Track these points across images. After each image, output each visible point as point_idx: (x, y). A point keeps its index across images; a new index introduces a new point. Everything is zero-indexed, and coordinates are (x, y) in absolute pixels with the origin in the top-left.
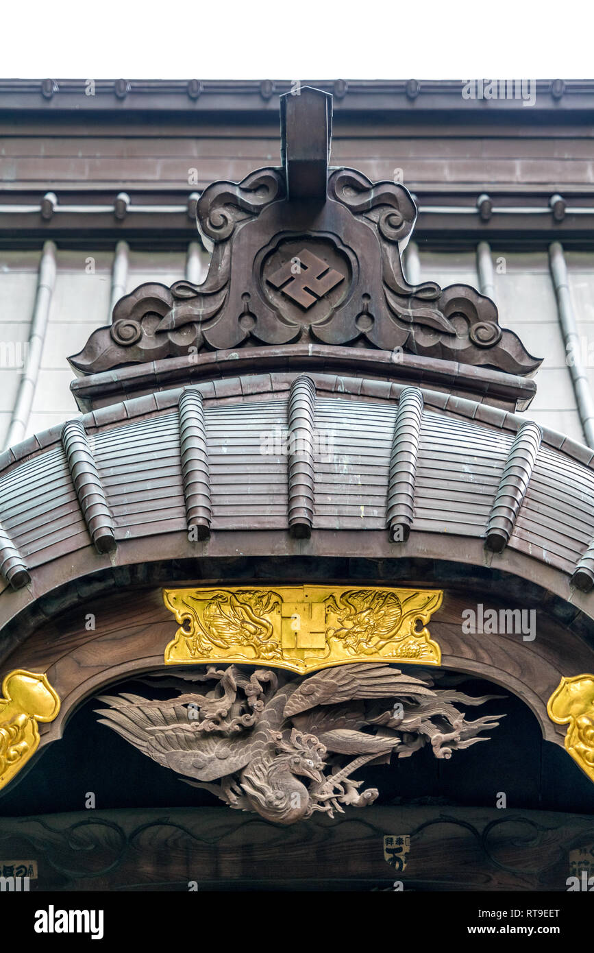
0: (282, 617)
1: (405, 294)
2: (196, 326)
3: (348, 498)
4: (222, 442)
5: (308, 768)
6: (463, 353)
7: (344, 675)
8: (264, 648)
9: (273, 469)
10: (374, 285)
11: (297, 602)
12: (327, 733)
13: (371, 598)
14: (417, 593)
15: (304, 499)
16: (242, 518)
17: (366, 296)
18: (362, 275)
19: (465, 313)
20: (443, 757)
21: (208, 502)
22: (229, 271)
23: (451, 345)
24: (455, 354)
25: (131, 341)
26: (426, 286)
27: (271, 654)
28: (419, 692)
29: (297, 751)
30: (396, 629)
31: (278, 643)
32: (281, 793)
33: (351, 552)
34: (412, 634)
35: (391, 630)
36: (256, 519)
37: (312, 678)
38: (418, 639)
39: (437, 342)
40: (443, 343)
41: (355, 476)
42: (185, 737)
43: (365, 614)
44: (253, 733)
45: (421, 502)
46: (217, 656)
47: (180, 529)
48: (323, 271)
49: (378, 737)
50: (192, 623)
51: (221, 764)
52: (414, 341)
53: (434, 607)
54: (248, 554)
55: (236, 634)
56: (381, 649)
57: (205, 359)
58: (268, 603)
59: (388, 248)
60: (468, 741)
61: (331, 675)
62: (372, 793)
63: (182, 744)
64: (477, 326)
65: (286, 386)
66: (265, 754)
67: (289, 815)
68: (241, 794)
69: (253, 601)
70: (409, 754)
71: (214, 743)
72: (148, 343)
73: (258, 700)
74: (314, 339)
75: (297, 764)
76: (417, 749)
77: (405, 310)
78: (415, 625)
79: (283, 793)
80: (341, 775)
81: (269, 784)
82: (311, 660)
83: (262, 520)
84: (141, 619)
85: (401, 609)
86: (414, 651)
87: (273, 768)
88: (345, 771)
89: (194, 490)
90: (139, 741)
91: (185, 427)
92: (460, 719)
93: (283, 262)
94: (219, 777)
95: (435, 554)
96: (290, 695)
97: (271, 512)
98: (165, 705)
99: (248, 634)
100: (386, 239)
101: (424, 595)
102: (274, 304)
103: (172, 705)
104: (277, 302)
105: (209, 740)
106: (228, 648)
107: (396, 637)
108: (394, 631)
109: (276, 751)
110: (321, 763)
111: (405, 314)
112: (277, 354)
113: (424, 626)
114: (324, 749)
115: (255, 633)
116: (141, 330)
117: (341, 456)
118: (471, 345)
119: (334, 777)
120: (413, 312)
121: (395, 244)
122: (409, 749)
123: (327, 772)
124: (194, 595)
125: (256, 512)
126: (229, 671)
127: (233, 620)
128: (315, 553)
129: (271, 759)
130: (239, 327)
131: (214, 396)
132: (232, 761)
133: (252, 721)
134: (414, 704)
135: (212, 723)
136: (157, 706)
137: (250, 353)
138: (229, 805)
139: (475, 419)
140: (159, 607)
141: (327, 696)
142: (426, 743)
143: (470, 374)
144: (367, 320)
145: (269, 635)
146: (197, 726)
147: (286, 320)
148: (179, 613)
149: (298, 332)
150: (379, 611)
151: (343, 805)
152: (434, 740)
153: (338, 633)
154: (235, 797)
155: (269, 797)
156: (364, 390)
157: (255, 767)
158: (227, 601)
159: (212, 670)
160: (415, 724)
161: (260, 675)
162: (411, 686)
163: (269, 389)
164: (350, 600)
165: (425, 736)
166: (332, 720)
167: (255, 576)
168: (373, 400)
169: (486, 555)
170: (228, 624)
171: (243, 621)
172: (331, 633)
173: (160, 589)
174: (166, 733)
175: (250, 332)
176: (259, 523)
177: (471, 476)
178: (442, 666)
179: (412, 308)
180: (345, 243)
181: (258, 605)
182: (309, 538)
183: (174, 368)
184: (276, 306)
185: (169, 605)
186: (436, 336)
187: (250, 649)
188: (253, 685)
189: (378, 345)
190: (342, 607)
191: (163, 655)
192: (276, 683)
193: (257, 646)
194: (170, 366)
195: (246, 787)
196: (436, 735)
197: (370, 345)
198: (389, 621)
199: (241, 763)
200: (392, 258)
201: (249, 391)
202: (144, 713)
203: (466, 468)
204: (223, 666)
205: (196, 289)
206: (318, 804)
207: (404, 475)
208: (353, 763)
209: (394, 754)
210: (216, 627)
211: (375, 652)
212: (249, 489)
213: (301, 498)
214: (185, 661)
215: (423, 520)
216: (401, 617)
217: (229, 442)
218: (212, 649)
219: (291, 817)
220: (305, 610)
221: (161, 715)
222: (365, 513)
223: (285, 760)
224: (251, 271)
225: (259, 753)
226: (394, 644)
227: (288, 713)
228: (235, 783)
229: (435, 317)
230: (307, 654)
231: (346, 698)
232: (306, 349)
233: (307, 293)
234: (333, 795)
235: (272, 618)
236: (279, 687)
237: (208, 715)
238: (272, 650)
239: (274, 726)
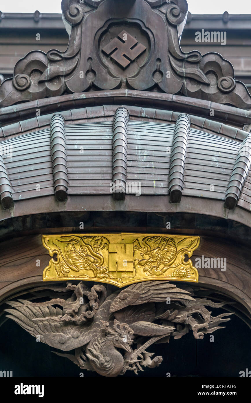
0: (109, 253)
1: (181, 58)
2: (61, 78)
3: (147, 176)
4: (75, 142)
5: (123, 343)
6: (213, 96)
7: (144, 287)
8: (99, 271)
9: (103, 158)
10: (163, 54)
11: (118, 243)
12: (134, 323)
13: (159, 241)
14: (185, 238)
15: (121, 175)
16: (86, 187)
17: (159, 60)
18: (156, 46)
19: (215, 71)
20: (199, 338)
21: (66, 176)
22: (80, 44)
23: (207, 91)
24: (209, 96)
25: (25, 87)
26: (193, 54)
27: (102, 275)
28: (186, 298)
29: (117, 333)
30: (174, 260)
31: (107, 268)
32: (108, 358)
33: (148, 209)
34: (182, 263)
35: (171, 261)
36: (93, 188)
37: (126, 289)
38: (186, 266)
39: (199, 89)
40: (202, 90)
41: (151, 163)
42: (55, 325)
43: (156, 251)
44: (93, 323)
45: (188, 179)
46: (72, 276)
47: (50, 194)
48: (133, 45)
49: (162, 326)
50: (58, 255)
51: (75, 341)
52: (186, 89)
53: (195, 247)
54: (89, 210)
55: (83, 262)
56: (164, 272)
57: (66, 98)
58: (101, 244)
59: (171, 30)
60: (213, 328)
61: (137, 288)
62: (159, 359)
63: (53, 329)
64: (222, 79)
65: (112, 113)
66: (100, 336)
67: (112, 372)
68: (86, 360)
69: (93, 243)
70: (180, 337)
71: (71, 329)
72: (34, 89)
73: (95, 302)
74: (129, 87)
75: (117, 341)
76: (184, 334)
77: (181, 69)
78: (184, 258)
79: (109, 358)
80: (142, 348)
81: (101, 353)
82: (125, 279)
83: (97, 189)
84: (29, 254)
85: (176, 248)
86: (183, 273)
87: (104, 343)
88: (144, 347)
89: (58, 169)
90: (29, 328)
91: (53, 132)
92: (209, 315)
93: (111, 39)
94: (73, 349)
95: (196, 210)
96: (113, 301)
97: (103, 184)
98: (43, 305)
99: (90, 262)
100: (170, 24)
101: (190, 239)
102: (106, 65)
103: (47, 305)
104: (108, 64)
105: (68, 327)
106: (78, 271)
107: (173, 265)
108: (172, 261)
109: (105, 334)
110: (131, 340)
111: (181, 71)
112: (108, 95)
113: (189, 258)
114: (132, 332)
115: (93, 262)
116: (30, 80)
117: (143, 151)
118: (218, 91)
119: (138, 350)
120: (185, 70)
121: (175, 27)
122: (180, 334)
123: (134, 347)
124: (59, 239)
125: (93, 183)
126: (79, 285)
127: (81, 254)
128: (127, 209)
129: (102, 338)
130: (86, 79)
131: (71, 119)
132: (80, 339)
133: (92, 315)
134: (183, 307)
135: (69, 316)
136: (39, 306)
137: (92, 94)
138: (80, 367)
139: (220, 133)
140: (39, 246)
141: (134, 300)
142: (190, 330)
143: (218, 108)
144: (159, 75)
145: (101, 263)
146: (61, 318)
147: (113, 75)
148: (51, 249)
149: (119, 82)
150: (164, 249)
151: (143, 367)
152: (194, 327)
153: (141, 262)
154: (83, 362)
155: (101, 360)
156: (157, 116)
157: (94, 343)
158: (78, 243)
159: (70, 285)
160: (184, 318)
161: (96, 287)
162: (181, 295)
163: (103, 115)
164: (147, 242)
165: (189, 326)
166: (137, 315)
167: (93, 226)
168: (162, 121)
169: (225, 211)
170: (79, 257)
171: (87, 255)
172: (137, 262)
173: (40, 235)
174: (44, 323)
175: (93, 83)
176: (95, 190)
177: (217, 163)
178: (199, 283)
179: (185, 68)
180: (147, 26)
181: (95, 245)
182: (124, 200)
183: (48, 104)
184: (107, 66)
185: (46, 246)
186: (198, 85)
187: (91, 272)
188: (93, 294)
189: (165, 91)
190: (143, 246)
191: (42, 275)
192: (105, 293)
193: (95, 270)
194: (46, 102)
195: (89, 355)
196: (195, 325)
197: (160, 90)
198: (169, 256)
199: (86, 341)
200: (174, 36)
201: (91, 116)
202: (31, 311)
203: (214, 159)
204: (76, 282)
205: (61, 55)
206: (129, 366)
207: (179, 161)
208: (148, 342)
209: (171, 337)
210: (72, 258)
211: (162, 274)
212: (90, 170)
213: (119, 174)
214: (54, 279)
215: (189, 189)
216: (176, 253)
217: (79, 142)
218: (69, 272)
219: (114, 373)
220: (122, 248)
221: (41, 312)
222: (156, 185)
223: (110, 339)
224: (93, 43)
225: (96, 335)
226: (172, 269)
227: (112, 310)
228: (83, 353)
229: (198, 73)
230: (124, 275)
231: (145, 302)
232: (124, 92)
233: (125, 58)
234: (137, 360)
235: (103, 253)
236: (108, 296)
237: (68, 311)
238: (103, 272)
239: (105, 319)
